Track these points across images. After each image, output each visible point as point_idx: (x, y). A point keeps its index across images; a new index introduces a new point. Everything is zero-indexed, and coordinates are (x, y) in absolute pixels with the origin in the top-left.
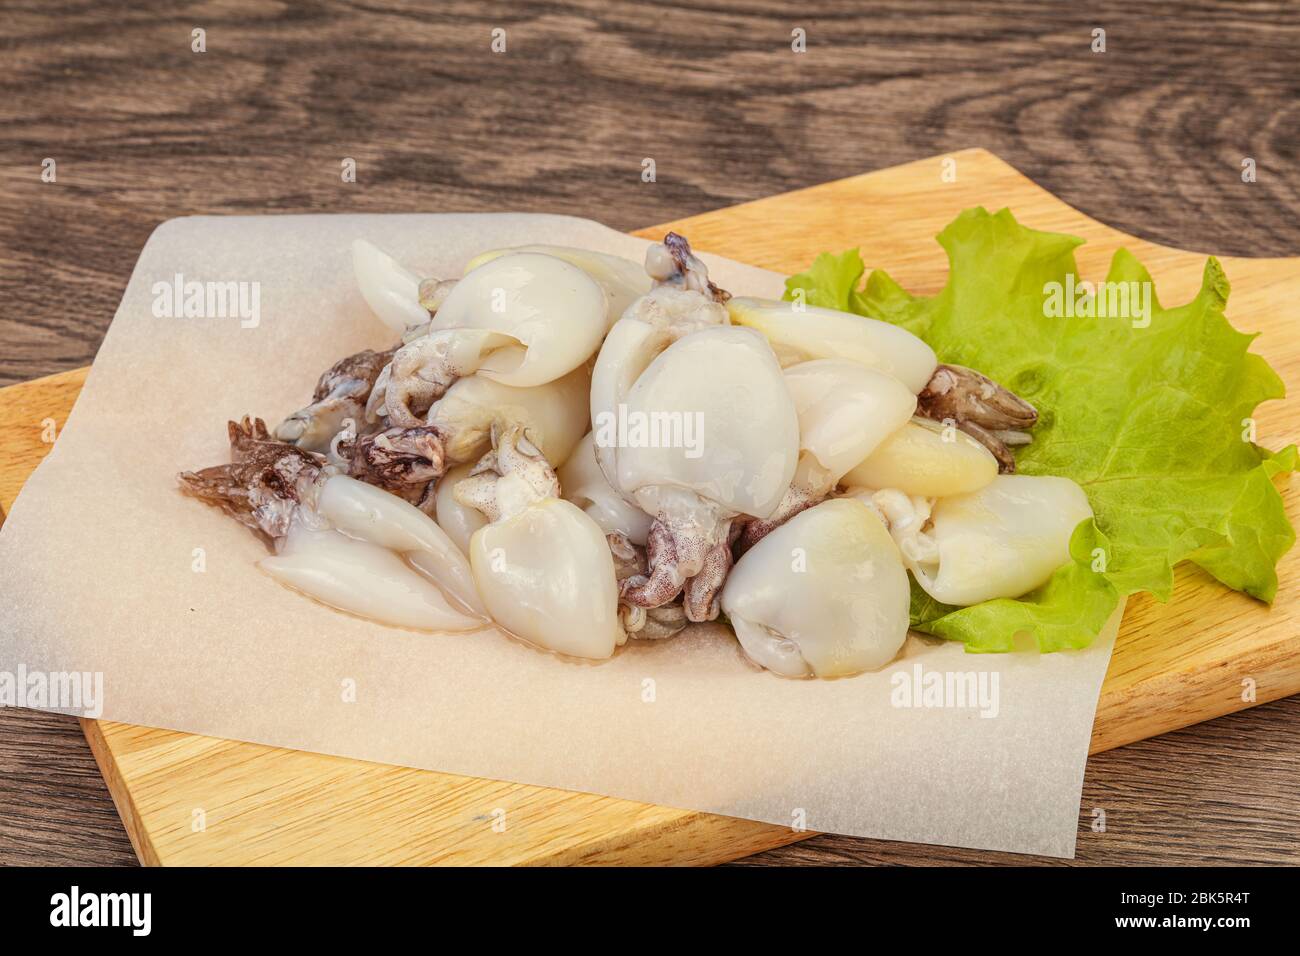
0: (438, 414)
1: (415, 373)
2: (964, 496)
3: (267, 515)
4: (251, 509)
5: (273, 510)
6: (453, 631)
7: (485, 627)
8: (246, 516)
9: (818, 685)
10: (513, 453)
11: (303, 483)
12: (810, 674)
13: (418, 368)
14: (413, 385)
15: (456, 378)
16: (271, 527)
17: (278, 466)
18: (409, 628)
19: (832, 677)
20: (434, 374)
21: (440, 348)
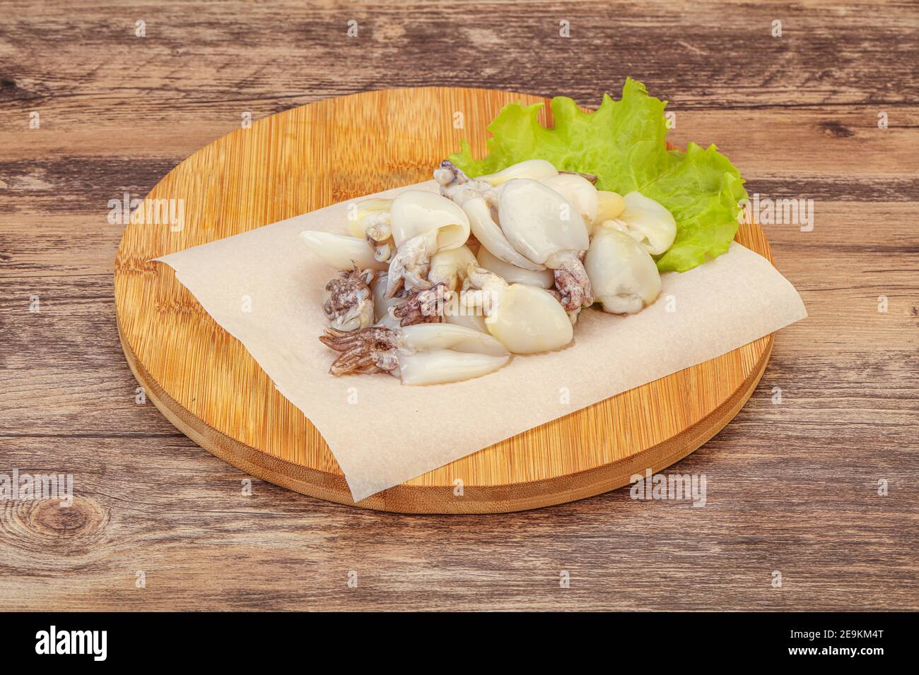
0: (434, 277)
1: (416, 264)
2: (623, 212)
3: (386, 361)
4: (375, 364)
5: (387, 358)
6: (504, 366)
7: (511, 359)
8: (372, 368)
9: (651, 308)
10: (476, 275)
11: (391, 339)
12: (645, 306)
13: (417, 260)
14: (418, 270)
15: (430, 258)
16: (390, 365)
17: (377, 337)
18: (488, 374)
19: (653, 302)
20: (423, 259)
21: (421, 247)
